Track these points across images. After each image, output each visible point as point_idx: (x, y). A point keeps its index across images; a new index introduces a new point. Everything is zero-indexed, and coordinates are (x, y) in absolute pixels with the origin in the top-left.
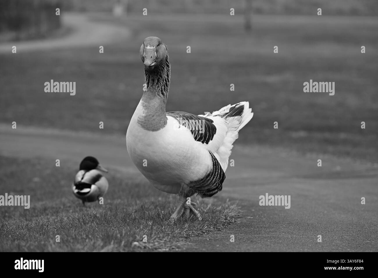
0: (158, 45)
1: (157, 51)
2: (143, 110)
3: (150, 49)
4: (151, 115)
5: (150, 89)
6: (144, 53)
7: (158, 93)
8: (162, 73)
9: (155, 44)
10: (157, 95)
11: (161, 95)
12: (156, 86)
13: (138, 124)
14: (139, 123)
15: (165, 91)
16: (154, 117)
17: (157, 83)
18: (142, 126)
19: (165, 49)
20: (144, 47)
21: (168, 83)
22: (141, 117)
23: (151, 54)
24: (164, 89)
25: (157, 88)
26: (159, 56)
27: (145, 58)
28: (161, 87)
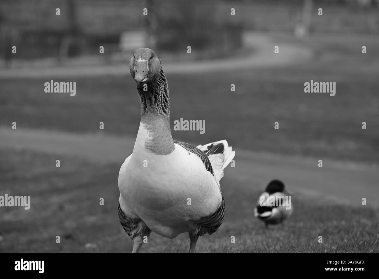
0: (151, 58)
1: (150, 65)
2: (149, 133)
3: (142, 62)
4: (160, 136)
5: (149, 109)
6: (135, 67)
7: (159, 112)
8: (157, 90)
9: (147, 57)
10: (159, 114)
11: (163, 113)
12: (155, 105)
13: (146, 150)
14: (148, 149)
15: (166, 108)
16: (164, 137)
17: (155, 102)
18: (152, 151)
19: (158, 63)
20: (135, 60)
21: (167, 99)
22: (149, 141)
23: (142, 68)
24: (165, 106)
25: (157, 107)
26: (151, 71)
27: (136, 73)
28: (161, 105)
